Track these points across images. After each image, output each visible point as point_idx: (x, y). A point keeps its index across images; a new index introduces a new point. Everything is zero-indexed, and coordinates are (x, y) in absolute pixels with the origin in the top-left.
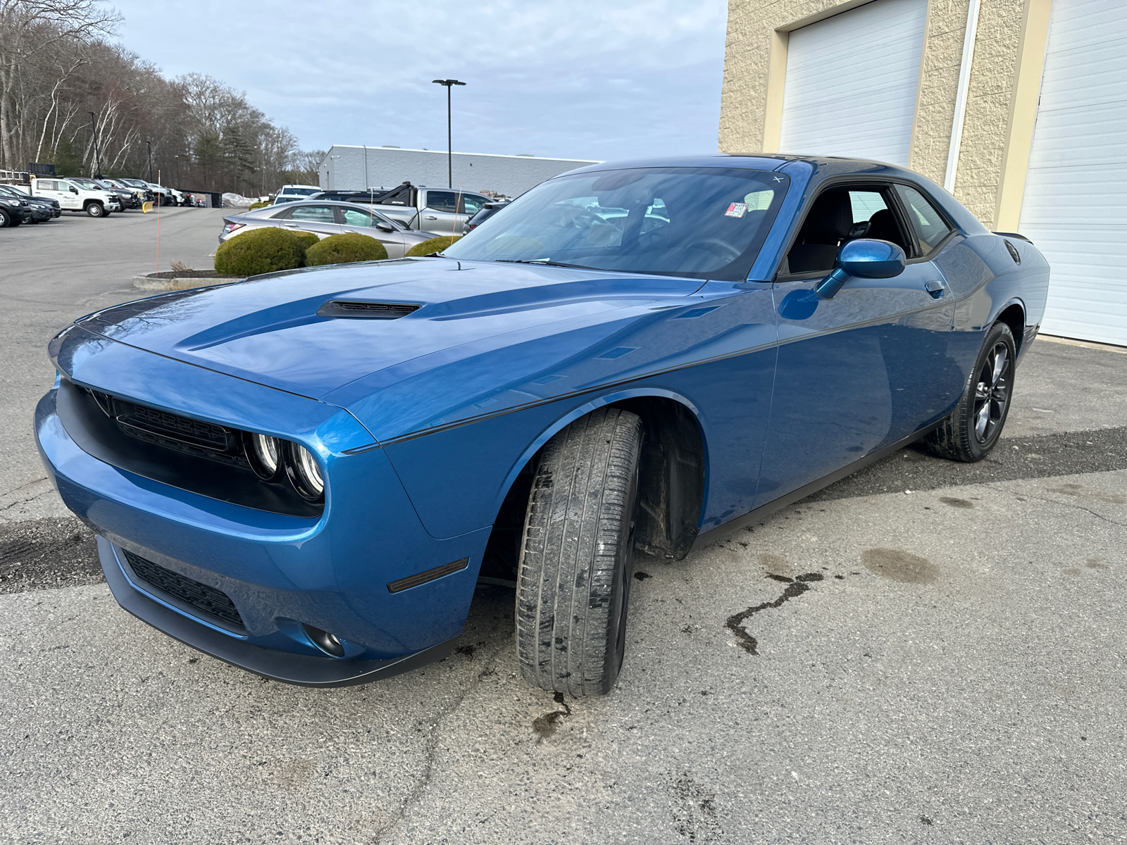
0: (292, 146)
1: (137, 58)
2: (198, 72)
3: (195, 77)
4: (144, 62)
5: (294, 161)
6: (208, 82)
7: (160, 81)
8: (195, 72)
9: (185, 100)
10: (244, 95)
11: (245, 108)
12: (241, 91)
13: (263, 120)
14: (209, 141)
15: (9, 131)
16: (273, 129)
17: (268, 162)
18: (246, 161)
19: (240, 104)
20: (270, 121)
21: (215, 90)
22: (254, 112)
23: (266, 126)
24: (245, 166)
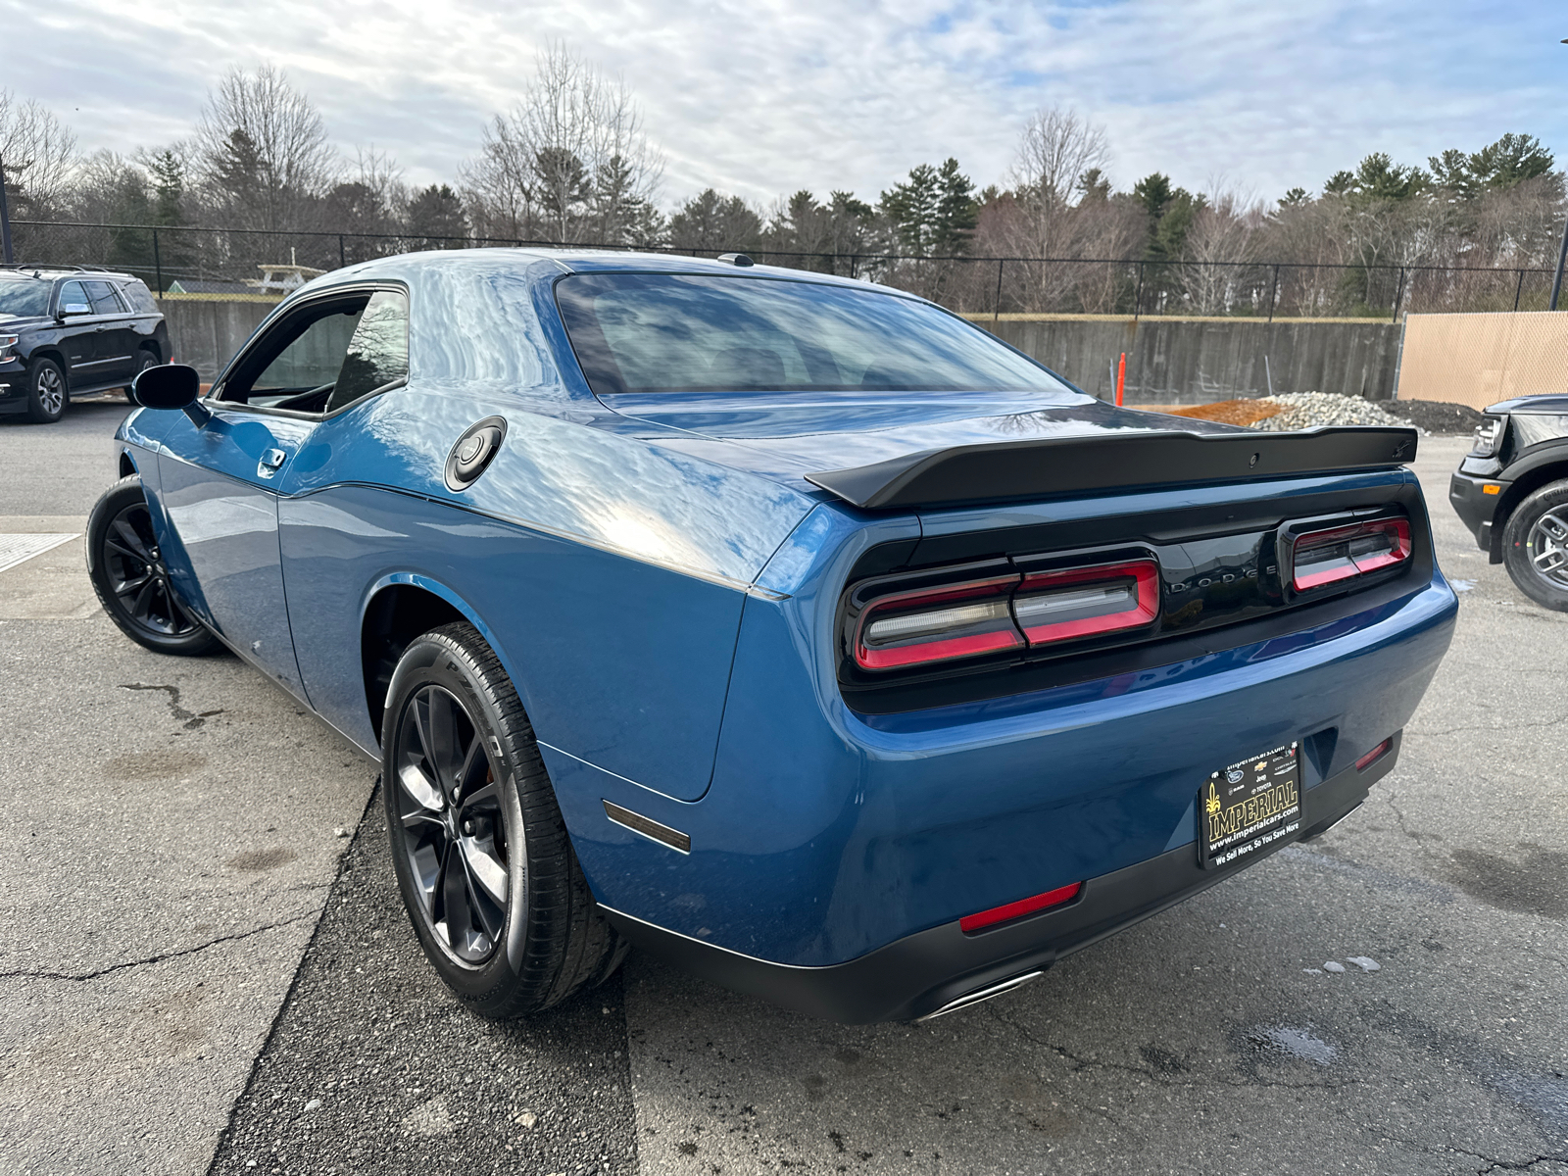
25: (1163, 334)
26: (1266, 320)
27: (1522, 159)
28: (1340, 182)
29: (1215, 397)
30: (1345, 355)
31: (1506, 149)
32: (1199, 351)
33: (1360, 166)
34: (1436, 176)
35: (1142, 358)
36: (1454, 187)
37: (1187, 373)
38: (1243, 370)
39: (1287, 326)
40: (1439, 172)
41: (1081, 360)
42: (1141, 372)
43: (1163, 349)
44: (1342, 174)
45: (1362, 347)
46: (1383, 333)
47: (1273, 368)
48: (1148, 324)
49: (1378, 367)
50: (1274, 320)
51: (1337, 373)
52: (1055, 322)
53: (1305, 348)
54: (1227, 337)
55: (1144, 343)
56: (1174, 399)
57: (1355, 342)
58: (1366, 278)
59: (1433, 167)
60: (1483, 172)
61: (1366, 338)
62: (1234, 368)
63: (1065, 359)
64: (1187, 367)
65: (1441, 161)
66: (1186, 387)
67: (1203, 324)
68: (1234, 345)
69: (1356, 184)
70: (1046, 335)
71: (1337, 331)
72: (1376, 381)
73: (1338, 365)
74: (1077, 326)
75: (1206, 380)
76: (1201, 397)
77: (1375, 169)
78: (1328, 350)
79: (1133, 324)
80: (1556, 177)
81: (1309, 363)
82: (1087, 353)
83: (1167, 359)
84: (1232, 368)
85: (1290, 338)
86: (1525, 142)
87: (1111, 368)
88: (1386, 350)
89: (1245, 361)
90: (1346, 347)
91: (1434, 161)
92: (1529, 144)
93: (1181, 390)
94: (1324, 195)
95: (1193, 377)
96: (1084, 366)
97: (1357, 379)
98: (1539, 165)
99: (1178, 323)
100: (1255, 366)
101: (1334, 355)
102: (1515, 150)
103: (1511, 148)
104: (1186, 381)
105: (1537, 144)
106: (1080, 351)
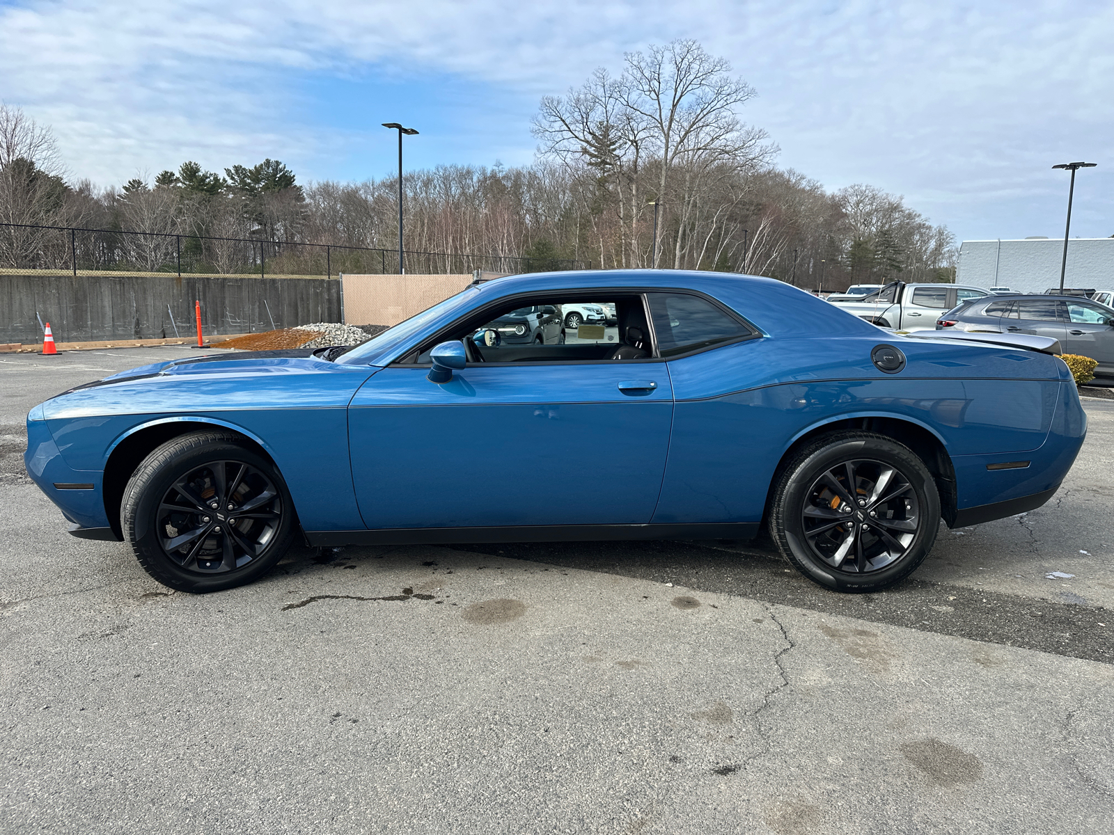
0: (948, 243)
1: (804, 179)
2: (859, 183)
3: (856, 188)
4: (809, 181)
5: (950, 257)
6: (867, 192)
7: (823, 196)
8: (856, 184)
9: (844, 210)
10: (901, 198)
11: (902, 211)
12: (899, 195)
13: (918, 220)
14: (860, 245)
15: (681, 251)
16: (929, 228)
17: (920, 260)
18: (894, 260)
19: (894, 208)
20: (926, 221)
21: (874, 197)
22: (910, 214)
23: (921, 226)
24: (893, 265)
25: (199, 286)
26: (259, 276)
27: (278, 176)
28: (166, 178)
29: (239, 328)
30: (308, 299)
31: (268, 168)
32: (224, 298)
33: (181, 169)
34: (232, 181)
35: (189, 304)
36: (242, 189)
37: (219, 313)
38: (253, 310)
39: (274, 281)
40: (232, 178)
41: (147, 305)
42: (189, 313)
43: (201, 297)
44: (166, 173)
45: (316, 294)
46: (325, 285)
47: (270, 308)
48: (189, 279)
49: (326, 306)
50: (265, 276)
51: (306, 311)
52: (123, 278)
53: (286, 294)
54: (240, 287)
55: (188, 294)
56: (213, 331)
57: (312, 291)
58: (200, 245)
59: (228, 175)
60: (257, 181)
61: (317, 288)
62: (247, 308)
63: (135, 305)
64: (219, 309)
65: (233, 172)
66: (220, 323)
67: (225, 279)
68: (245, 294)
69: (177, 180)
70: (118, 287)
71: (302, 283)
72: (326, 314)
73: (305, 305)
74: (140, 281)
75: (232, 318)
76: (231, 329)
77: (191, 171)
78: (299, 296)
79: (179, 279)
80: (298, 188)
81: (290, 305)
82: (150, 301)
83: (206, 304)
84: (246, 309)
85: (276, 289)
86: (278, 165)
87: (169, 311)
88: (329, 295)
89: (253, 305)
90: (308, 294)
91: (228, 171)
92: (280, 166)
93: (217, 324)
94: (156, 186)
95: (223, 316)
96: (149, 310)
97: (317, 314)
98: (288, 180)
99: (208, 279)
100: (259, 307)
101: (302, 299)
102: (273, 170)
103: (271, 168)
104: (219, 319)
105: (285, 168)
106: (145, 299)
